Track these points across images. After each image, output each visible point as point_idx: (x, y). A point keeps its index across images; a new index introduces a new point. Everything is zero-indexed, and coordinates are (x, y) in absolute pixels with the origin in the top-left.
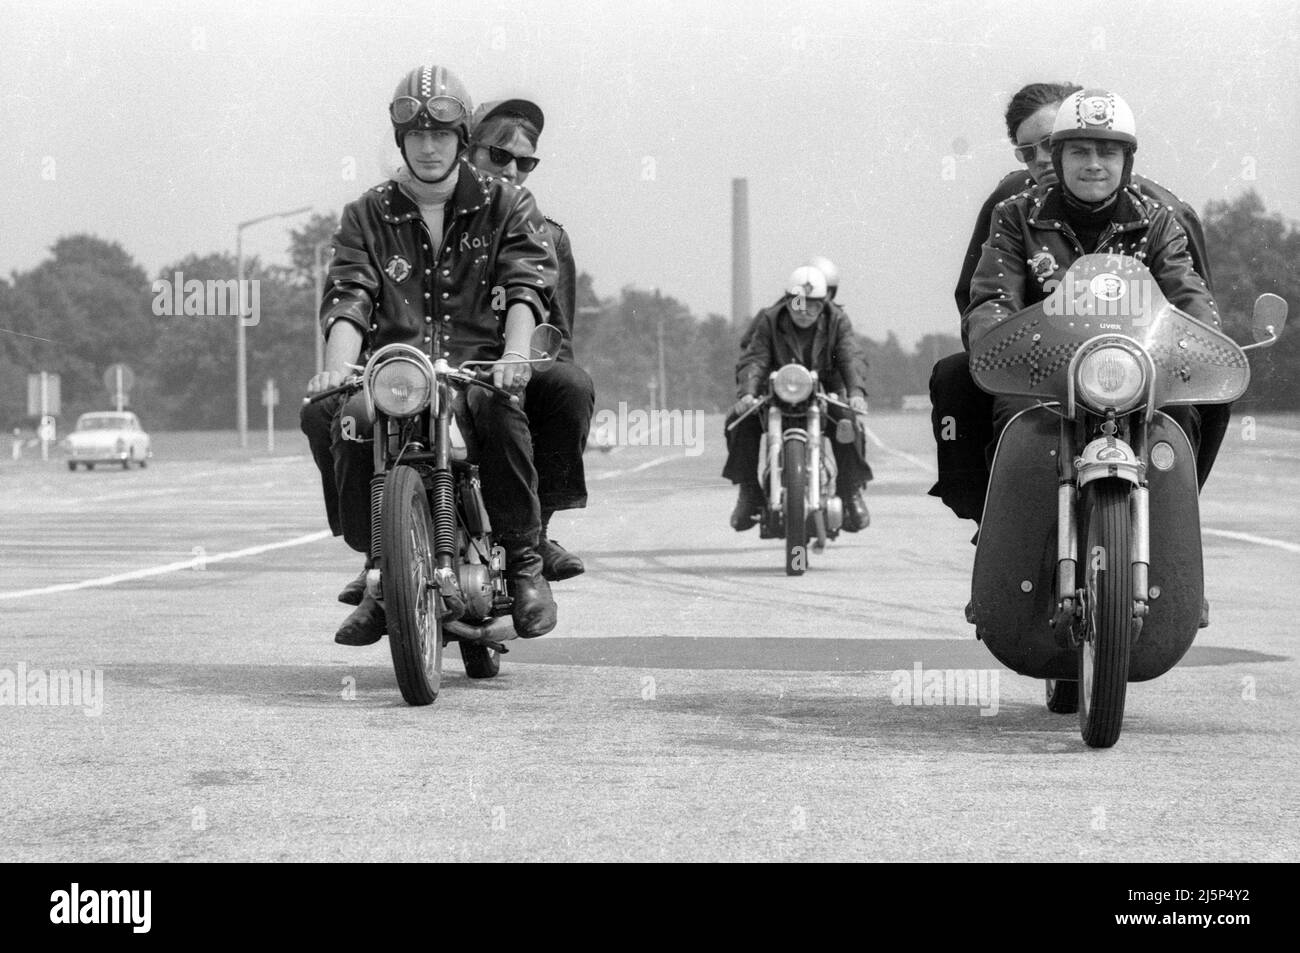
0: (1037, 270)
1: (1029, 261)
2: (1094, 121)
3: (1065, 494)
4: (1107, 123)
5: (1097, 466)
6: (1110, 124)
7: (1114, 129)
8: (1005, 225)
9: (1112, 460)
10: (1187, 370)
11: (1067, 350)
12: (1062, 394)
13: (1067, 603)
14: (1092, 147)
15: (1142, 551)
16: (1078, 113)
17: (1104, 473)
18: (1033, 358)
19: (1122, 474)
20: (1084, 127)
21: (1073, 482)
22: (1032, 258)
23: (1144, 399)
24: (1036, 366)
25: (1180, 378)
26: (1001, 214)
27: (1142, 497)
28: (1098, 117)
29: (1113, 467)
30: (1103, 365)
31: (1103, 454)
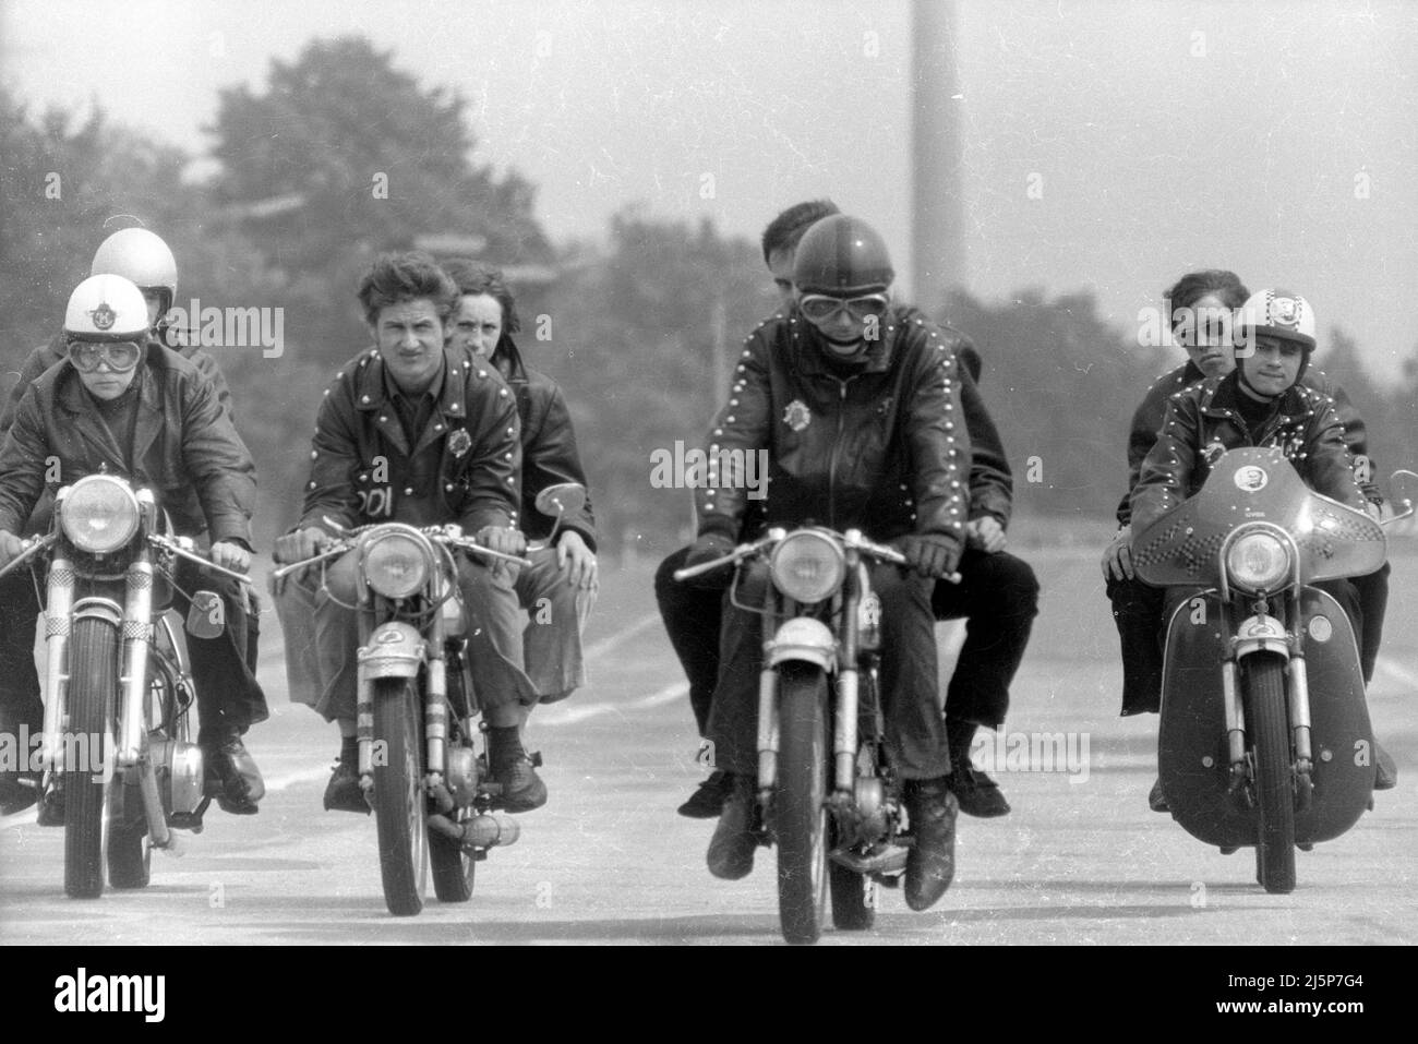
0: (1209, 460)
1: (1203, 451)
2: (1283, 322)
3: (1229, 671)
4: (1294, 325)
5: (1248, 642)
6: (1297, 326)
7: (1300, 331)
8: (1181, 414)
9: (1262, 635)
10: (1329, 548)
11: (1217, 540)
12: (1217, 582)
13: (1238, 768)
14: (1277, 345)
15: (1303, 715)
16: (1268, 311)
17: (1254, 647)
18: (1188, 550)
19: (1270, 647)
20: (1273, 325)
21: (1233, 660)
22: (1205, 448)
23: (1290, 578)
24: (1191, 557)
25: (1324, 556)
26: (1176, 403)
27: (1299, 667)
28: (1286, 318)
29: (1262, 641)
30: (1252, 548)
31: (1253, 631)
